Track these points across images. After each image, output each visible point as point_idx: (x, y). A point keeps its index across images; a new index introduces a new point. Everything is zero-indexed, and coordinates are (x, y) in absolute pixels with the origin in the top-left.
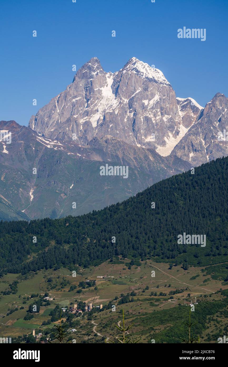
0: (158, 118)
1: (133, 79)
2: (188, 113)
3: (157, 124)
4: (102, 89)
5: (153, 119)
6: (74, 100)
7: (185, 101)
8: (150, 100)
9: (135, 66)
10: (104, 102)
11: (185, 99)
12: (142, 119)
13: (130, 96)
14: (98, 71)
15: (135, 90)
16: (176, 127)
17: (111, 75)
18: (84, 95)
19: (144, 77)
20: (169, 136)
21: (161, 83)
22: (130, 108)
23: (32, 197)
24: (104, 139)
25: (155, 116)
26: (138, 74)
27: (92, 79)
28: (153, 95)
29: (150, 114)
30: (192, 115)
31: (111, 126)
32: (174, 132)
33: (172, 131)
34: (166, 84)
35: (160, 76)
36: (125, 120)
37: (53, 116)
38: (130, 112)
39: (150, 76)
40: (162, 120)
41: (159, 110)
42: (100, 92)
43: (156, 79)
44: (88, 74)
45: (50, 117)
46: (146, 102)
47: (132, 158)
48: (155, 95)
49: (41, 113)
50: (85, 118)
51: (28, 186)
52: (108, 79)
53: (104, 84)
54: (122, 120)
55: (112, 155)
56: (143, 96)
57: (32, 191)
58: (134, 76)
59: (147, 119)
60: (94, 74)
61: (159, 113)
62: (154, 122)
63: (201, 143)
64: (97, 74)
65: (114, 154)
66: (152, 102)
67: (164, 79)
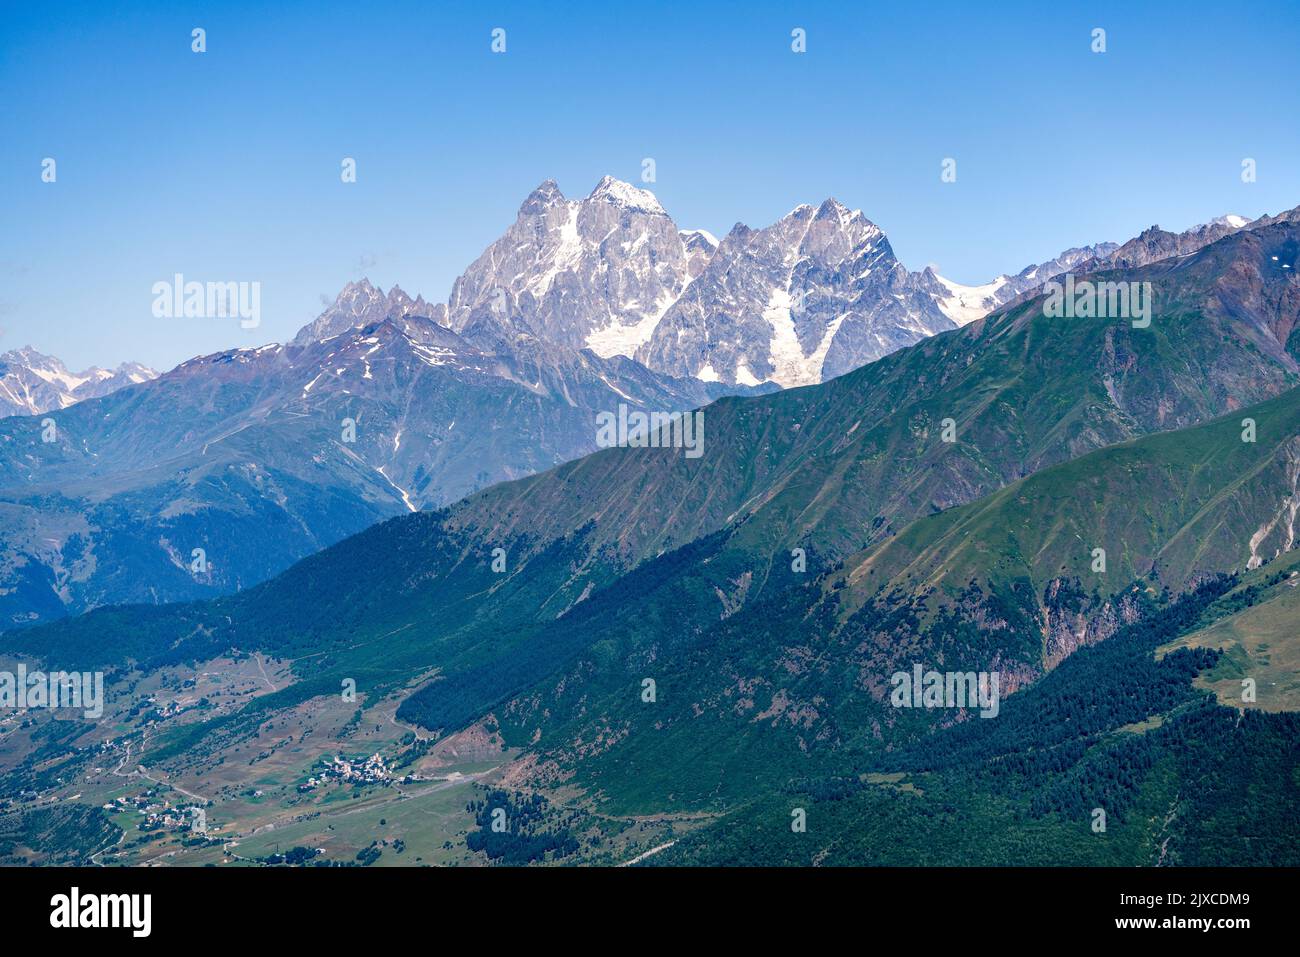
0: (644, 270)
1: (606, 212)
2: (697, 254)
3: (643, 281)
4: (562, 227)
5: (637, 272)
6: (519, 249)
7: (694, 235)
8: (634, 241)
9: (608, 191)
10: (563, 249)
11: (694, 232)
12: (621, 274)
13: (602, 238)
14: (555, 200)
15: (609, 229)
16: (676, 280)
17: (575, 204)
18: (535, 239)
19: (623, 206)
20: (664, 296)
21: (651, 213)
22: (602, 257)
23: (398, 444)
24: (517, 340)
25: (641, 266)
26: (612, 203)
27: (544, 215)
28: (638, 233)
29: (632, 265)
30: (704, 257)
31: (564, 293)
32: (673, 288)
33: (669, 288)
34: (659, 214)
35: (649, 201)
36: (592, 279)
37: (487, 277)
38: (603, 264)
39: (633, 204)
40: (652, 273)
41: (646, 257)
42: (557, 233)
43: (643, 207)
44: (539, 207)
45: (482, 279)
46: (626, 245)
47: (556, 366)
48: (641, 233)
49: (471, 273)
50: (536, 276)
51: (393, 429)
52: (570, 210)
53: (563, 220)
54: (586, 279)
55: (526, 365)
56: (622, 236)
57: (399, 434)
58: (606, 206)
59: (629, 274)
60: (549, 205)
61: (647, 262)
62: (638, 277)
63: (697, 313)
64: (553, 206)
65: (530, 363)
66: (637, 245)
67: (657, 205)
